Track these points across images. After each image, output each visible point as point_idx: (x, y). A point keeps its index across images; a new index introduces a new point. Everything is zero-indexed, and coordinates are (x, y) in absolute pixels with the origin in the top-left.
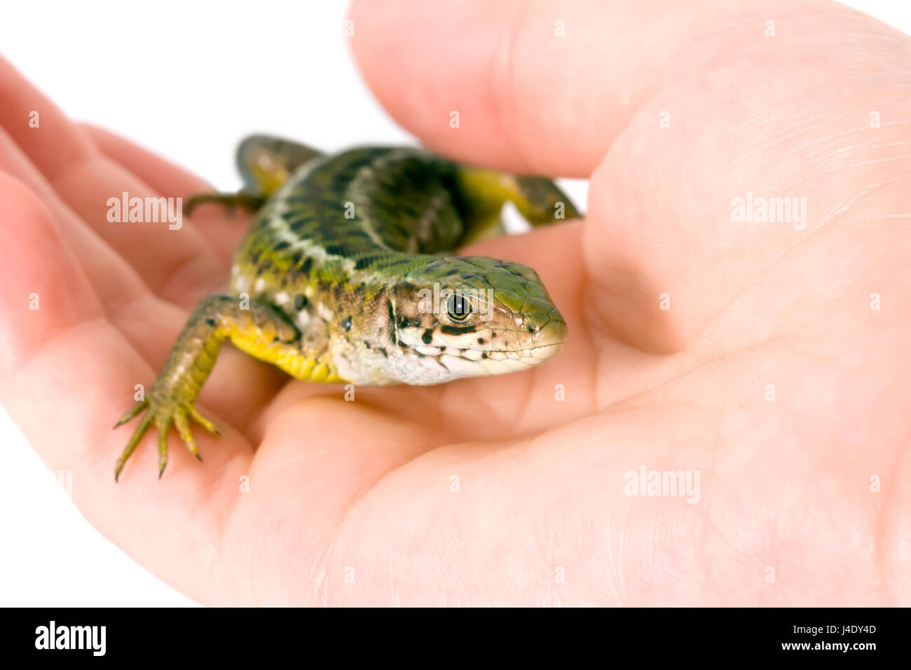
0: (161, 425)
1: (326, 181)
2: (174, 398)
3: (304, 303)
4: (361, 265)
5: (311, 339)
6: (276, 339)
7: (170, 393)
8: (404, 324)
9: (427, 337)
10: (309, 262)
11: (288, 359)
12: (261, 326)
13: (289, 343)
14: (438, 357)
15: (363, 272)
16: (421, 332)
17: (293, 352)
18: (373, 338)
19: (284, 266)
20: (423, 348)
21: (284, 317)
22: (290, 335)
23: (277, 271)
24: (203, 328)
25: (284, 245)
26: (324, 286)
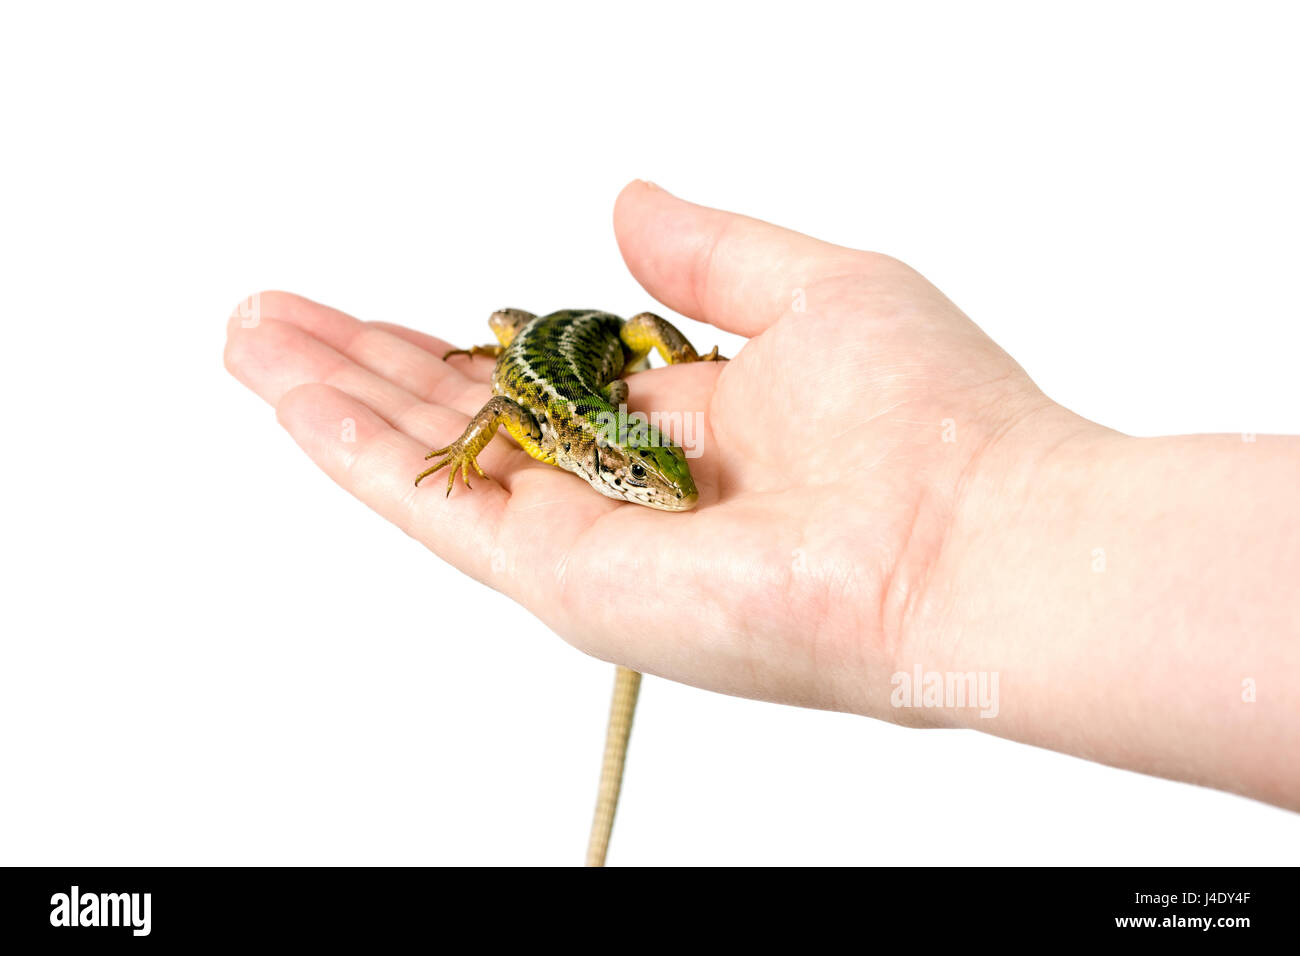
0: (453, 465)
1: (546, 334)
2: (465, 452)
3: (545, 420)
4: (580, 411)
5: (546, 441)
6: (529, 434)
7: (463, 449)
8: (605, 469)
9: (618, 482)
10: (546, 396)
11: (532, 448)
12: (523, 424)
13: (535, 439)
14: (623, 493)
15: (581, 418)
16: (615, 478)
17: (536, 444)
18: (583, 463)
19: (532, 393)
20: (615, 486)
21: (534, 422)
22: (537, 435)
23: (529, 395)
24: (491, 415)
25: (529, 379)
26: (555, 416)
